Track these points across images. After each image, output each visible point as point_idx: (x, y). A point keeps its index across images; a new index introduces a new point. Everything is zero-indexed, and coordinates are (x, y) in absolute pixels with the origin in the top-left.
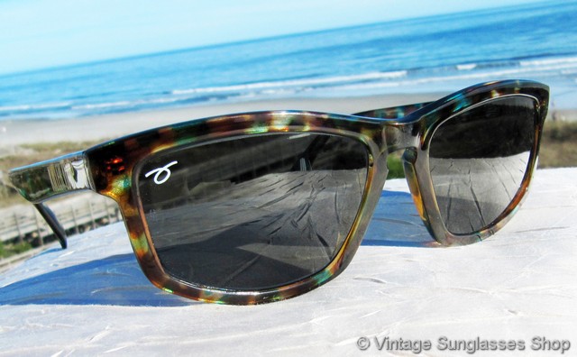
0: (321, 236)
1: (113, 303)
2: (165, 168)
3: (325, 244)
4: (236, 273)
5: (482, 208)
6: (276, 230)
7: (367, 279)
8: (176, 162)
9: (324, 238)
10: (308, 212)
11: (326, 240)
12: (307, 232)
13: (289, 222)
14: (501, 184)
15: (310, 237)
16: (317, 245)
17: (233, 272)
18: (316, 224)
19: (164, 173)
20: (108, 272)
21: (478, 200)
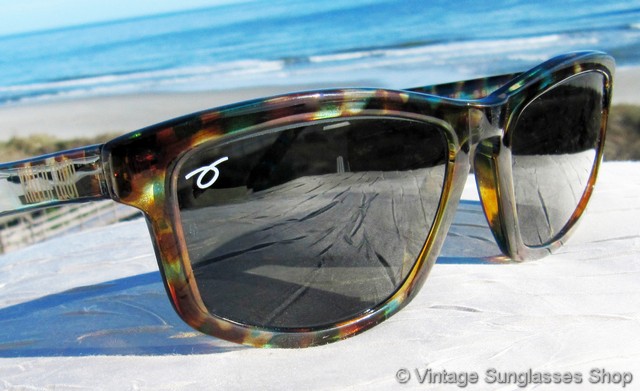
0: (381, 254)
1: (124, 352)
2: (212, 167)
3: (386, 264)
4: (283, 306)
5: (550, 214)
6: (326, 250)
7: (451, 307)
8: (226, 159)
9: (384, 257)
10: (363, 225)
11: (387, 260)
12: (364, 250)
13: (341, 237)
14: (568, 186)
15: (368, 256)
16: (376, 265)
17: (280, 305)
18: (373, 240)
19: (210, 174)
20: (85, 309)
21: (546, 205)
